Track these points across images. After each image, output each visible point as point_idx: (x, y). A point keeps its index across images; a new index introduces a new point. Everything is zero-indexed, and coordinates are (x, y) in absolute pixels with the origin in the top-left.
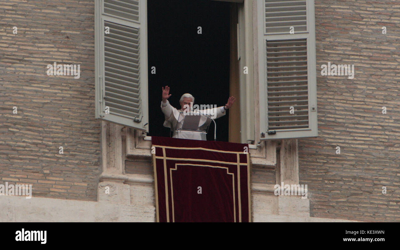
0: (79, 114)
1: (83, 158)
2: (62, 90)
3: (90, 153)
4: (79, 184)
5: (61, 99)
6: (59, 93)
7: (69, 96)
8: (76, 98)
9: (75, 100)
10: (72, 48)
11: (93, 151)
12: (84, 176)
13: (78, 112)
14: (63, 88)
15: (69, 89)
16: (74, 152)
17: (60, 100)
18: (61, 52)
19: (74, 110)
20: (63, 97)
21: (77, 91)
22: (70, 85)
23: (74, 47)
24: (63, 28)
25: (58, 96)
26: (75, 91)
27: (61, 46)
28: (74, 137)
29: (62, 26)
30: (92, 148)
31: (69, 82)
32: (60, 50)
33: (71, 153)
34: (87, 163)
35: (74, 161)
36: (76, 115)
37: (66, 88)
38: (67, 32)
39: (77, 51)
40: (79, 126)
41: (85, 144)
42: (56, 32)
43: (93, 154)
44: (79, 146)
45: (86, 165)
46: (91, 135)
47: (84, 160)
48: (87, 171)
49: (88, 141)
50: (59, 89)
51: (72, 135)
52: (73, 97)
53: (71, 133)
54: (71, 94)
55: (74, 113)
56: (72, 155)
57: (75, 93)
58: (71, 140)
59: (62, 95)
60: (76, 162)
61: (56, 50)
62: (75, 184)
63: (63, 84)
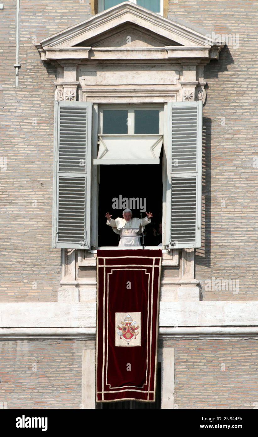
0: (48, 238)
1: (50, 269)
2: (37, 222)
3: (55, 265)
4: (47, 288)
5: (36, 228)
6: (35, 224)
7: (42, 225)
8: (47, 227)
9: (46, 228)
10: (45, 191)
11: (57, 264)
12: (50, 282)
13: (47, 237)
14: (38, 220)
15: (42, 220)
16: (45, 265)
17: (36, 230)
18: (37, 194)
19: (44, 236)
20: (38, 227)
21: (48, 221)
22: (43, 218)
23: (46, 190)
24: (39, 177)
25: (35, 227)
26: (46, 221)
27: (37, 190)
28: (44, 255)
29: (38, 175)
30: (57, 262)
31: (42, 215)
32: (37, 193)
33: (42, 266)
34: (53, 272)
35: (44, 272)
36: (46, 239)
37: (40, 220)
38: (42, 179)
39: (48, 193)
40: (48, 247)
41: (52, 259)
42: (34, 180)
43: (57, 265)
44: (48, 261)
45: (52, 274)
46: (55, 252)
47: (50, 271)
48: (53, 278)
49: (54, 257)
50: (35, 222)
51: (43, 253)
52: (45, 226)
53: (43, 252)
54: (43, 224)
55: (44, 237)
56: (43, 268)
57: (47, 223)
58: (43, 257)
59: (37, 225)
60: (46, 272)
61: (34, 193)
62: (45, 288)
63: (38, 218)
